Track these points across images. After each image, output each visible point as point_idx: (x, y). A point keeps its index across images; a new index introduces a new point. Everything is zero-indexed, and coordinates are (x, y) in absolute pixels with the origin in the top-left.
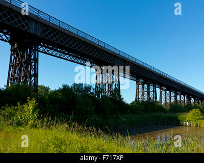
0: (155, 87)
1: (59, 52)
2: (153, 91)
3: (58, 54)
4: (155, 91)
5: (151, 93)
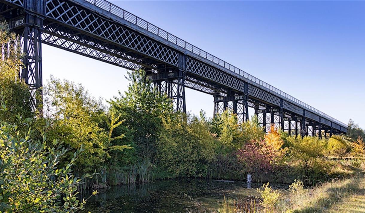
0: (247, 106)
1: (74, 42)
2: (243, 113)
3: (74, 47)
4: (246, 114)
5: (240, 117)
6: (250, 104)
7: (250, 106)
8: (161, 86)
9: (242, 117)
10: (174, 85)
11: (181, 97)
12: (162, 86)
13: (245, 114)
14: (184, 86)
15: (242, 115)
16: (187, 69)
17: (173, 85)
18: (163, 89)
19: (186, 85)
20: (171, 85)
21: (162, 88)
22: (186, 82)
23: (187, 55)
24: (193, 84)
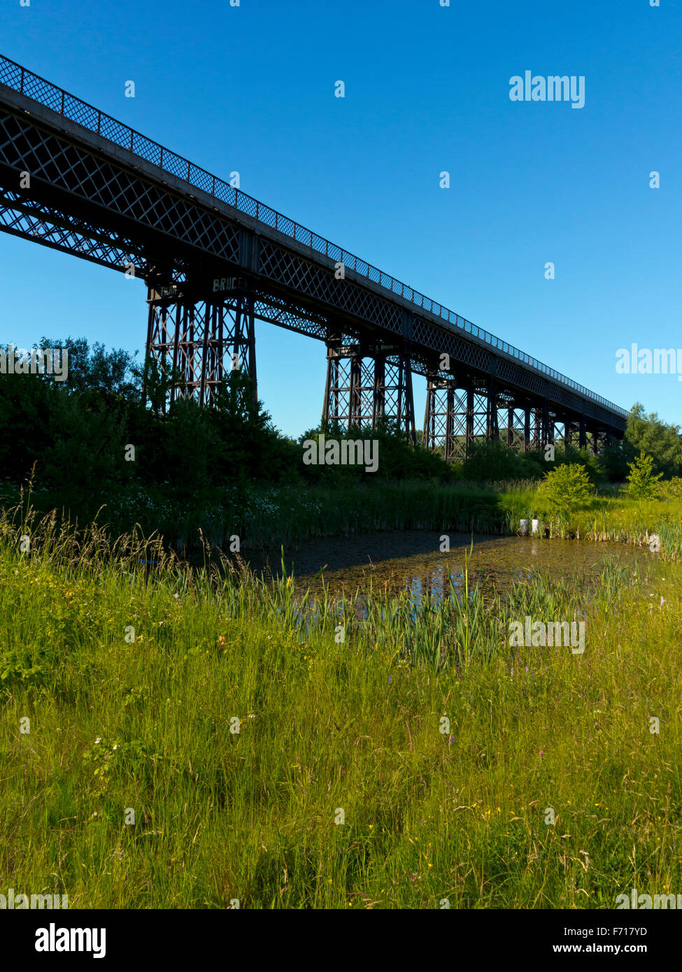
0: (409, 371)
2: (399, 387)
4: (406, 389)
5: (391, 397)
6: (415, 365)
7: (415, 372)
8: (195, 312)
9: (395, 396)
10: (228, 311)
11: (245, 341)
12: (198, 312)
13: (404, 388)
14: (253, 316)
15: (397, 391)
16: (261, 270)
17: (225, 310)
18: (200, 320)
19: (258, 313)
20: (221, 312)
21: (198, 317)
22: (259, 307)
23: (262, 236)
24: (276, 312)
